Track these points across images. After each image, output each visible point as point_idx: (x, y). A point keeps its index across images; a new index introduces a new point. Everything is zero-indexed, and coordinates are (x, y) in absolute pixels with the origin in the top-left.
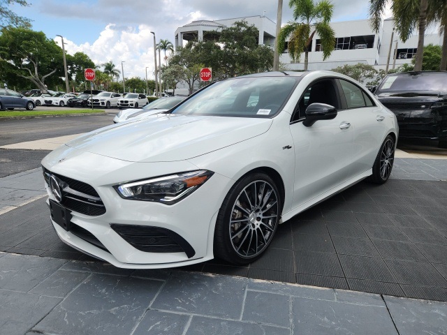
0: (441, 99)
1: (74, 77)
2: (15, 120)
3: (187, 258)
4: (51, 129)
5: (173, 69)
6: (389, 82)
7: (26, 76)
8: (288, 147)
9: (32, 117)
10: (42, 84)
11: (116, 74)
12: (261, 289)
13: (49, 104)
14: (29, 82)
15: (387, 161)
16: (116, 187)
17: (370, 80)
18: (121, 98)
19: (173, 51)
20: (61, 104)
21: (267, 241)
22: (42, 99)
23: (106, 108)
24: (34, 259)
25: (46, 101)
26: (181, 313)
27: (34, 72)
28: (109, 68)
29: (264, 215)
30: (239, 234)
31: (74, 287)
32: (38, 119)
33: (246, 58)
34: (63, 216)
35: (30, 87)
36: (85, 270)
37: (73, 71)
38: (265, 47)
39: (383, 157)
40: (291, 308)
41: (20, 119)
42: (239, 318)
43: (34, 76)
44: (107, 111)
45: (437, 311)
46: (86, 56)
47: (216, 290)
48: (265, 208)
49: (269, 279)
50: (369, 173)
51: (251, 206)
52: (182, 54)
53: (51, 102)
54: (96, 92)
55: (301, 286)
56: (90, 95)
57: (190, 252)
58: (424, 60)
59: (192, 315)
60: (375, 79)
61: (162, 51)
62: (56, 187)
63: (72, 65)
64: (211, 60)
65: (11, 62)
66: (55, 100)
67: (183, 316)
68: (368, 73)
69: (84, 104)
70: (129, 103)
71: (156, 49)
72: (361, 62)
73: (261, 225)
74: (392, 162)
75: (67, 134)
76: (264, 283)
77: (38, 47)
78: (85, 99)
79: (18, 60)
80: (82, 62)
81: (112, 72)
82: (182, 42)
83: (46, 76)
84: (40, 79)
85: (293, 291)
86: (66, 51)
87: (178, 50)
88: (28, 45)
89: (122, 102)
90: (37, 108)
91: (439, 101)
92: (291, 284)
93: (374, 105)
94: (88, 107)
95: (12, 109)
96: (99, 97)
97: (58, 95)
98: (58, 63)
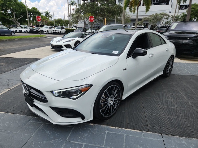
0: (197, 35)
1: (31, 19)
2: (6, 41)
3: (82, 120)
4: (23, 46)
5: (76, 15)
6: (174, 26)
7: (10, 18)
8: (125, 69)
9: (14, 40)
10: (17, 22)
11: (51, 17)
12: (112, 131)
13: (21, 32)
14: (11, 21)
15: (170, 67)
16: (52, 92)
17: (166, 20)
18: (53, 29)
19: (76, 6)
20: (26, 32)
21: (116, 109)
22: (18, 29)
23: (46, 34)
24: (19, 116)
25: (19, 31)
26: (79, 143)
27: (13, 17)
28: (47, 14)
29: (114, 99)
30: (104, 108)
31: (36, 130)
32: (16, 41)
33: (110, 10)
34: (30, 101)
35: (12, 23)
36: (40, 122)
37: (31, 16)
38: (119, 5)
39: (168, 66)
40: (124, 141)
41: (9, 41)
42: (103, 145)
43: (13, 19)
44: (47, 35)
45: (183, 142)
46: (37, 9)
47: (94, 132)
48: (115, 96)
49: (116, 126)
50: (162, 73)
51: (109, 96)
52: (81, 8)
53: (21, 31)
54: (42, 26)
55: (129, 130)
56: (39, 28)
57: (83, 118)
58: (192, 11)
59: (84, 144)
60: (169, 20)
61: (72, 6)
62: (26, 89)
63: (30, 13)
64: (94, 11)
65: (3, 12)
66: (24, 30)
67: (80, 144)
68: (166, 17)
69: (37, 32)
70: (57, 31)
71: (68, 5)
72: (163, 12)
73: (113, 103)
74: (172, 67)
75: (30, 49)
76: (114, 128)
77: (15, 5)
78: (37, 29)
79: (5, 11)
80: (35, 12)
81: (49, 16)
82: (80, 2)
83: (19, 19)
84: (16, 20)
85: (126, 132)
86: (27, 7)
87: (79, 6)
88: (10, 4)
89: (54, 31)
90: (16, 34)
91: (196, 36)
92: (125, 129)
93: (165, 43)
94: (38, 33)
95: (4, 35)
96: (43, 28)
97: (25, 28)
98: (24, 13)
